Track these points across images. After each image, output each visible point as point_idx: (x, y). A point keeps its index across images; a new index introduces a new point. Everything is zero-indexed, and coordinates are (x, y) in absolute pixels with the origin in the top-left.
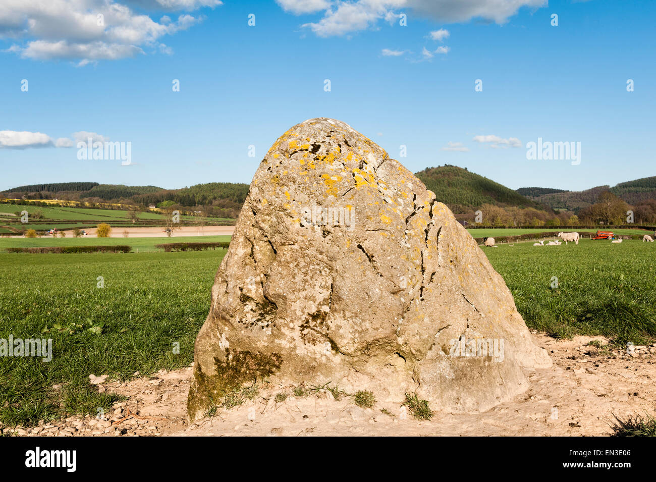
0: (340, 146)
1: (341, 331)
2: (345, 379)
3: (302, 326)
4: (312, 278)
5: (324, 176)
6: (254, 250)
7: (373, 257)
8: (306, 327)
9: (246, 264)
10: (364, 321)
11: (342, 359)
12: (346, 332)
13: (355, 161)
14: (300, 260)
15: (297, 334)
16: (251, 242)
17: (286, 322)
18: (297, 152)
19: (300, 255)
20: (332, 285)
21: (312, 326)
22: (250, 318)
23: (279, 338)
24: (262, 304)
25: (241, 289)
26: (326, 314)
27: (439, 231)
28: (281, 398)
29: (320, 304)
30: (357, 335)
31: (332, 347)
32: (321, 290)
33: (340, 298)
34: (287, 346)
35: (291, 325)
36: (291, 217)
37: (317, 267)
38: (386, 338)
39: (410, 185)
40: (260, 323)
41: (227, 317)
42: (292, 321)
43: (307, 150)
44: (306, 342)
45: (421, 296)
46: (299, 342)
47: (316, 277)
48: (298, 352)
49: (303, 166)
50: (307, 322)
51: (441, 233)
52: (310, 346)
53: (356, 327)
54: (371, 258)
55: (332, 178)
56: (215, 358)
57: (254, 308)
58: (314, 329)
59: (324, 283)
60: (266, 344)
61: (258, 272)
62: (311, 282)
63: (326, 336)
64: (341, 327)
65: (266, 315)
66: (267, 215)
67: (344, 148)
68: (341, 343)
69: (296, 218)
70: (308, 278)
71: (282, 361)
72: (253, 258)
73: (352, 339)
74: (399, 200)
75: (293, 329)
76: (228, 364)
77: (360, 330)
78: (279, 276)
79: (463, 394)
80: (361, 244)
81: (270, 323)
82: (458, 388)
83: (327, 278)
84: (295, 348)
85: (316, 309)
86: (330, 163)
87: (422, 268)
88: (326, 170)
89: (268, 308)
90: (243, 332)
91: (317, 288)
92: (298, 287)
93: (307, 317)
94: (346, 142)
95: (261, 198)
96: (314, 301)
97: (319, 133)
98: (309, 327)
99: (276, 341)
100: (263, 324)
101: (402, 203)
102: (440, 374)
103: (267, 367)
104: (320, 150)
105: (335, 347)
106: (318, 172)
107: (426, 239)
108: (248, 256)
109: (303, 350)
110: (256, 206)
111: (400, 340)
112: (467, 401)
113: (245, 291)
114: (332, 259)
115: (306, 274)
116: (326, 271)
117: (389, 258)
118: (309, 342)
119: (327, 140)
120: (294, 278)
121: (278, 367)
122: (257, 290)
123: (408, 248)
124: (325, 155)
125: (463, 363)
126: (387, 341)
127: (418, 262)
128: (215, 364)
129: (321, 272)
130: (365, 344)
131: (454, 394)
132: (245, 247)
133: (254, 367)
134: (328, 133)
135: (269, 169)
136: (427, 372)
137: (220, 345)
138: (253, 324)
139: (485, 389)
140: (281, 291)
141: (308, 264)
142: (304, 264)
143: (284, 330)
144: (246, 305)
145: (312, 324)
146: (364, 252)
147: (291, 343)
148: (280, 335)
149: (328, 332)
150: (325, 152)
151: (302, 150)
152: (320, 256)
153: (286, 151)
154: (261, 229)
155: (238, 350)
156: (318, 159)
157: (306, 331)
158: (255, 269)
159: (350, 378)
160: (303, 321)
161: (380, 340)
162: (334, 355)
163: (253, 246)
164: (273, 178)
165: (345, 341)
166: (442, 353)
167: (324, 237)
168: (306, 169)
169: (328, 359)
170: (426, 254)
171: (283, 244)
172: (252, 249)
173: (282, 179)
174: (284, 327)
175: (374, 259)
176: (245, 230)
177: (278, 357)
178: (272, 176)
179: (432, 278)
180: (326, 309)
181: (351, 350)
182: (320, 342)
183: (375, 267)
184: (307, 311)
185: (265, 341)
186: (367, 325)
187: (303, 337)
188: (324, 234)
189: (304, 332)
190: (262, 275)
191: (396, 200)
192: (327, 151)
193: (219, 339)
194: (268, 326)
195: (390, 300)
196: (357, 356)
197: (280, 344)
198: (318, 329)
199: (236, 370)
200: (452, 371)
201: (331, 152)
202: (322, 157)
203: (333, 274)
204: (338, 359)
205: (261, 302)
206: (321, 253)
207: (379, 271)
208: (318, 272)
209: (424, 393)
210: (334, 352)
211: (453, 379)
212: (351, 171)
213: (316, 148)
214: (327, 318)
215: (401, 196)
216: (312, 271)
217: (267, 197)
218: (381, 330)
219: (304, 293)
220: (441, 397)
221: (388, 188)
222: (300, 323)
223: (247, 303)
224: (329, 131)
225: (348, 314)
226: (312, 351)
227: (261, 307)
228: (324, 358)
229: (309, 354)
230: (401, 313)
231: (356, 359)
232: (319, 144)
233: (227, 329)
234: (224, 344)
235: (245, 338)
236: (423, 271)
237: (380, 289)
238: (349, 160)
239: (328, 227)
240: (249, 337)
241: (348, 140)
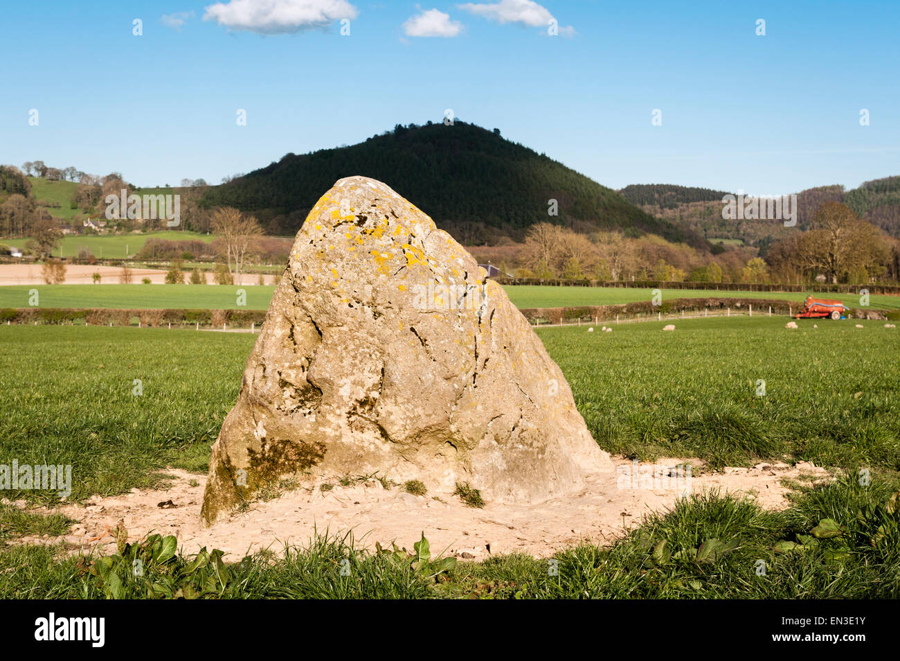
0: (387, 217)
1: (392, 418)
2: (393, 469)
3: (349, 413)
4: (361, 361)
5: (372, 252)
6: (294, 331)
7: (426, 340)
8: (354, 414)
9: (284, 347)
10: (416, 407)
11: (391, 448)
12: (396, 419)
13: (404, 236)
14: (349, 342)
15: (343, 421)
16: (291, 322)
17: (332, 408)
18: (341, 224)
19: (349, 337)
20: (383, 370)
21: (359, 412)
22: (290, 405)
23: (324, 426)
24: (302, 391)
25: (280, 374)
26: (375, 400)
27: (493, 313)
28: (326, 487)
29: (368, 390)
30: (409, 422)
31: (381, 434)
32: (370, 375)
33: (392, 382)
34: (333, 434)
35: (338, 412)
36: (339, 296)
37: (367, 350)
38: (438, 424)
39: (461, 261)
40: (300, 410)
41: (266, 403)
42: (339, 407)
43: (352, 222)
44: (354, 430)
45: (474, 383)
46: (345, 429)
47: (365, 361)
48: (343, 440)
49: (349, 240)
50: (355, 409)
51: (494, 316)
52: (357, 434)
53: (408, 414)
54: (423, 342)
55: (382, 255)
56: (248, 449)
57: (293, 394)
58: (362, 416)
59: (373, 368)
60: (309, 432)
61: (299, 355)
62: (360, 366)
63: (376, 422)
64: (392, 414)
65: (306, 402)
66: (312, 293)
67: (392, 220)
68: (391, 430)
69: (344, 298)
70: (357, 361)
71: (326, 450)
72: (293, 340)
73: (403, 426)
74: (450, 278)
75: (340, 415)
76: (263, 455)
77: (412, 416)
78: (326, 359)
79: (515, 485)
80: (414, 327)
81: (312, 410)
82: (510, 479)
83: (378, 362)
84: (341, 436)
85: (364, 395)
86: (379, 237)
87: (476, 353)
88: (375, 246)
89: (309, 395)
90: (283, 419)
91: (366, 373)
92: (345, 372)
93: (355, 403)
94: (393, 213)
95: (305, 275)
96: (363, 386)
97: (363, 201)
98: (357, 414)
99: (320, 428)
100: (304, 412)
101: (454, 282)
102: (492, 464)
103: (309, 458)
104: (367, 222)
105: (384, 434)
106: (367, 248)
107: (480, 323)
108: (287, 338)
109: (349, 438)
110: (300, 284)
111: (453, 428)
112: (519, 493)
113: (283, 375)
114: (384, 342)
115: (355, 357)
116: (376, 355)
117: (442, 342)
118: (356, 429)
119: (373, 210)
120: (341, 361)
121: (321, 457)
122: (297, 375)
123: (462, 332)
124: (373, 228)
125: (515, 455)
126: (439, 428)
127: (472, 347)
128: (249, 455)
129: (370, 356)
130: (417, 431)
131: (506, 484)
132: (283, 327)
133: (294, 458)
134: (373, 201)
135: (312, 242)
136: (479, 461)
137: (255, 434)
138: (293, 411)
139: (537, 482)
140: (328, 375)
141: (358, 347)
142: (353, 347)
143: (330, 417)
144: (284, 391)
145: (359, 410)
146: (417, 335)
147: (337, 430)
148: (326, 423)
149: (377, 418)
150: (372, 225)
151: (346, 222)
152: (371, 339)
153: (329, 222)
154: (304, 308)
155: (277, 439)
156: (365, 233)
157: (353, 418)
158: (295, 352)
159: (398, 468)
160: (350, 408)
161: (433, 427)
162: (384, 443)
163: (293, 326)
164: (318, 253)
165: (396, 428)
166: (495, 443)
167: (375, 319)
168: (353, 244)
169: (377, 447)
170: (479, 338)
171: (330, 326)
172: (291, 330)
173: (328, 255)
174: (329, 414)
175: (427, 342)
176: (284, 309)
177: (322, 446)
178: (316, 251)
179: (485, 365)
180: (375, 394)
181: (402, 437)
182: (368, 429)
183: (427, 352)
184: (354, 397)
185: (308, 429)
186: (420, 411)
187: (350, 424)
188: (375, 315)
189: (351, 419)
190: (303, 359)
191: (447, 280)
192: (375, 224)
193: (255, 428)
194: (310, 413)
195: (444, 385)
196: (408, 444)
197: (324, 432)
198: (367, 416)
199: (274, 462)
200: (504, 461)
201: (379, 225)
202: (369, 231)
203: (384, 358)
204: (387, 447)
205: (302, 388)
206: (372, 336)
207: (432, 355)
208: (368, 356)
209: (476, 483)
210: (383, 439)
211: (505, 470)
212: (401, 248)
213: (362, 220)
214: (377, 404)
215: (452, 274)
216: (361, 354)
217: (312, 274)
218: (433, 416)
219: (352, 378)
220: (493, 487)
221: (438, 265)
222: (347, 409)
223: (285, 388)
224: (374, 199)
225: (400, 400)
226: (360, 439)
227: (301, 393)
228: (372, 447)
229: (357, 443)
230: (454, 399)
231: (406, 447)
232: (366, 215)
233: (264, 416)
234: (261, 433)
235: (285, 426)
236: (477, 357)
237: (433, 374)
238: (398, 234)
239: (380, 308)
240: (290, 425)
241: (394, 209)
